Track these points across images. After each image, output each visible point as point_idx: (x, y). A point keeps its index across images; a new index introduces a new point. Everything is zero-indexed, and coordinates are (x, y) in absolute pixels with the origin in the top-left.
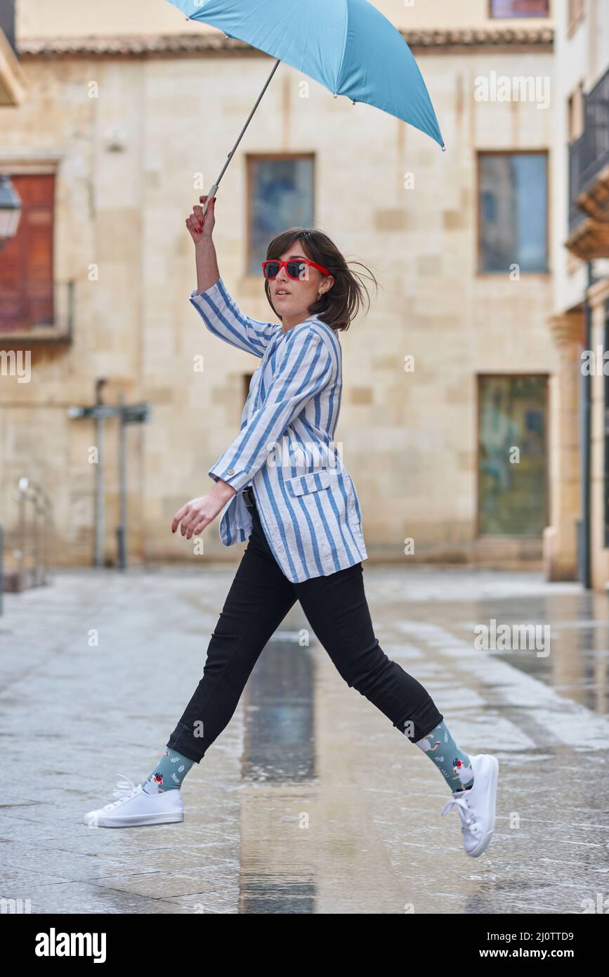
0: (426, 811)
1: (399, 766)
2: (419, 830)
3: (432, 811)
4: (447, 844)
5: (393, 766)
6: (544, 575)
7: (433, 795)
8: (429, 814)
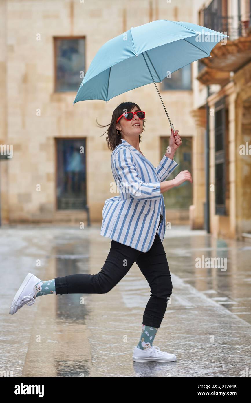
0: (114, 337)
1: (106, 316)
2: (108, 346)
3: (116, 337)
4: (120, 352)
5: (104, 316)
6: (190, 227)
7: (118, 330)
8: (114, 338)
